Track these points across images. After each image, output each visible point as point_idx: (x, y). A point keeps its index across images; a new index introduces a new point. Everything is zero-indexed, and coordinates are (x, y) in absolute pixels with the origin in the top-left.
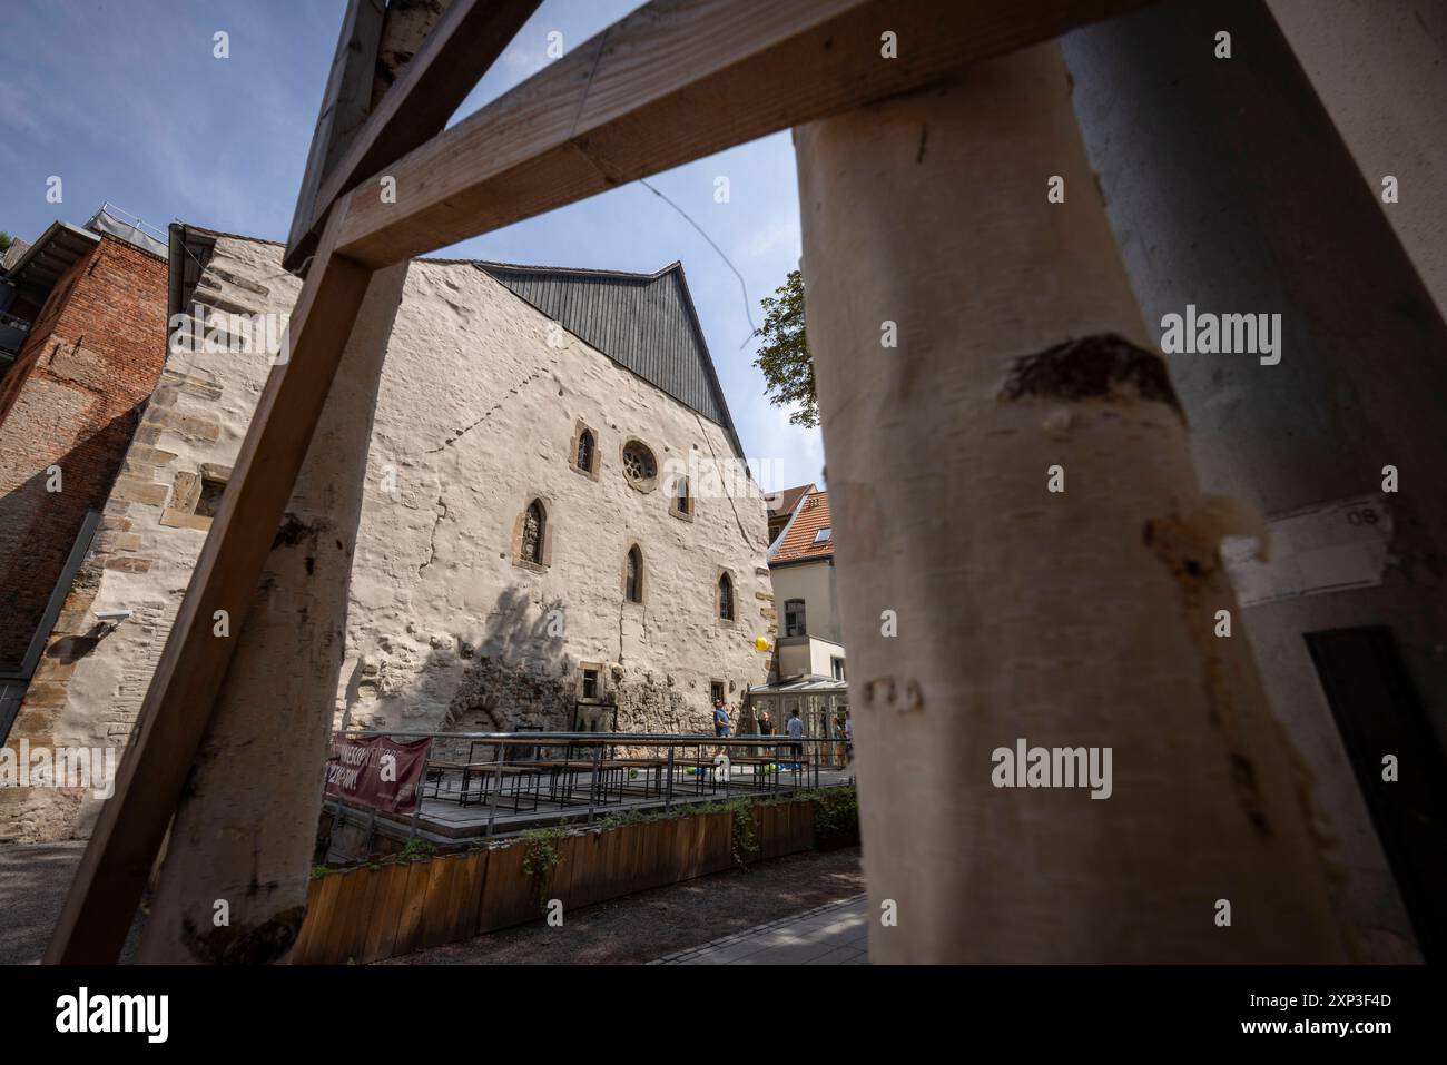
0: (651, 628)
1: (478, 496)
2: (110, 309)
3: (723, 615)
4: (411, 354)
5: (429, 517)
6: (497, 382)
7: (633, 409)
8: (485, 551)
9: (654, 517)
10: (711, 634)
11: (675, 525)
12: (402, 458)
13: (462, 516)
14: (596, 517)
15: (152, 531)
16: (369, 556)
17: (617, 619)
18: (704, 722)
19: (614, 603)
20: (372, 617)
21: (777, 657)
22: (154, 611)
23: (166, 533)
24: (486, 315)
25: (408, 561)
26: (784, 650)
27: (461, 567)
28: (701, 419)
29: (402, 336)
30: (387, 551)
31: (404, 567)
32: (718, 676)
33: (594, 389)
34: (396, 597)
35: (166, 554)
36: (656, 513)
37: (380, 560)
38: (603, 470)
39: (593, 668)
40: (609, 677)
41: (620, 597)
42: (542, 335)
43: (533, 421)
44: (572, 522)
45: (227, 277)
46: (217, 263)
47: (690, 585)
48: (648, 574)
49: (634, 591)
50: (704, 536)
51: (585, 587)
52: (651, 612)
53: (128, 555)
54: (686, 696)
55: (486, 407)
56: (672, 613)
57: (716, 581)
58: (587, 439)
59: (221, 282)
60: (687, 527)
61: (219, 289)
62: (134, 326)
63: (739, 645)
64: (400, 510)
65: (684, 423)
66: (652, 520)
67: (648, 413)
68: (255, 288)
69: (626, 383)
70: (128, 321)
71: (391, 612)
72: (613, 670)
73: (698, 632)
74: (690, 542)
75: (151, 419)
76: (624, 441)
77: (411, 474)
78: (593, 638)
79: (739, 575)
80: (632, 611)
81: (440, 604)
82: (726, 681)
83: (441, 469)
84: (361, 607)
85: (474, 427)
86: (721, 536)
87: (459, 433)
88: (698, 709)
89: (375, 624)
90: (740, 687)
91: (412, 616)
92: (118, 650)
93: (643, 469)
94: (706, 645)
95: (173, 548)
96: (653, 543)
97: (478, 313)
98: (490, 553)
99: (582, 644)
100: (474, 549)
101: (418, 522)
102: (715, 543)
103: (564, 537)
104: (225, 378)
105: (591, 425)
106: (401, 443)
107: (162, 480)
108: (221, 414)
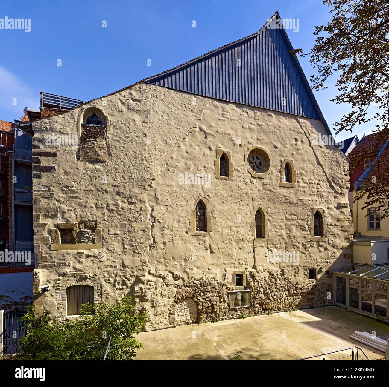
0: (272, 249)
1: (169, 208)
3: (316, 235)
4: (123, 147)
5: (148, 224)
6: (169, 145)
8: (177, 233)
9: (270, 190)
10: (308, 246)
11: (283, 191)
12: (130, 200)
13: (163, 219)
14: (234, 200)
15: (49, 253)
16: (126, 247)
17: (251, 248)
18: (304, 289)
19: (249, 241)
20: (133, 271)
23: (54, 253)
24: (157, 109)
25: (143, 245)
27: (167, 242)
29: (116, 139)
30: (133, 243)
31: (142, 248)
32: (313, 266)
34: (141, 261)
35: (56, 261)
36: (270, 187)
37: (131, 248)
38: (235, 173)
39: (240, 274)
41: (252, 237)
43: (191, 159)
44: (220, 206)
45: (40, 140)
46: (36, 135)
47: (295, 222)
48: (268, 221)
49: (260, 232)
51: (231, 237)
52: (271, 241)
53: (46, 263)
54: (293, 278)
55: (165, 161)
56: (284, 239)
57: (311, 217)
58: (224, 159)
59: (39, 144)
60: (291, 190)
61: (39, 148)
63: (326, 249)
64: (134, 224)
71: (141, 268)
72: (251, 273)
73: (300, 246)
74: (294, 199)
75: (36, 212)
76: (248, 152)
77: (136, 207)
78: (239, 260)
80: (259, 242)
81: (162, 260)
83: (149, 200)
84: (128, 268)
85: (161, 174)
86: (315, 190)
87: (154, 179)
88: (300, 283)
89: (136, 273)
91: (150, 267)
92: (52, 296)
93: (262, 163)
94: (305, 252)
95: (58, 258)
96: (271, 205)
98: (180, 233)
99: (233, 264)
100: (172, 233)
101: (144, 227)
103: (216, 215)
104: (54, 187)
106: (128, 193)
107: (46, 234)
108: (56, 203)
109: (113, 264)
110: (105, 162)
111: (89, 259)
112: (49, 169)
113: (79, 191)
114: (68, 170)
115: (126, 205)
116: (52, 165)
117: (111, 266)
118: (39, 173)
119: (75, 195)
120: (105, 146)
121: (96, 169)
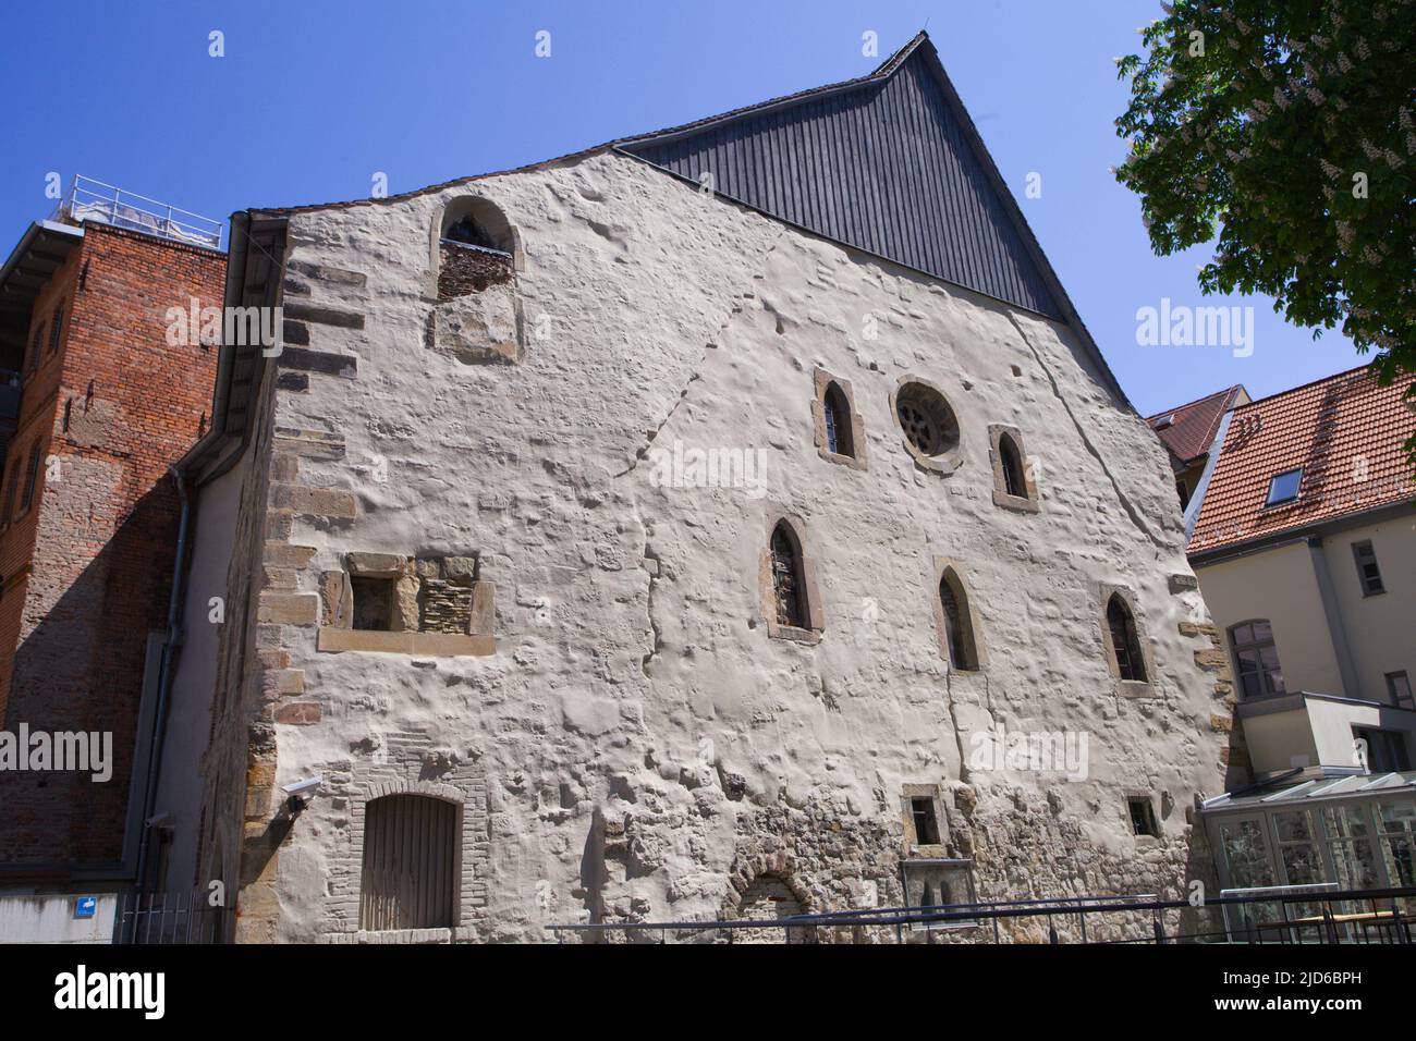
0: (1003, 713)
1: (698, 532)
2: (114, 332)
3: (1125, 674)
4: (561, 323)
5: (639, 580)
6: (686, 336)
7: (897, 327)
8: (727, 621)
9: (970, 514)
10: (1111, 710)
11: (1008, 521)
12: (583, 492)
13: (683, 568)
14: (875, 533)
15: (312, 661)
16: (574, 655)
17: (944, 704)
18: (1128, 871)
19: (934, 676)
20: (599, 748)
21: (1242, 738)
22: (340, 775)
23: (328, 663)
24: (649, 229)
25: (626, 654)
26: (1253, 725)
27: (697, 651)
28: (1016, 316)
29: (543, 298)
30: (595, 643)
31: (623, 664)
32: (1138, 785)
33: (826, 307)
34: (622, 713)
35: (335, 692)
36: (971, 505)
37: (588, 659)
38: (871, 448)
39: (924, 793)
40: (951, 804)
41: (942, 665)
42: (731, 235)
43: (749, 389)
44: (841, 549)
45: (313, 271)
46: (299, 254)
47: (1055, 627)
48: (980, 617)
49: (963, 653)
50: (1062, 533)
51: (883, 657)
52: (997, 684)
53: (295, 701)
54: (1087, 826)
55: (679, 383)
56: (1033, 682)
57: (1101, 613)
58: (836, 401)
59: (309, 282)
60: (1029, 521)
61: (307, 292)
62: (145, 349)
63: (1165, 727)
64: (598, 576)
65: (987, 330)
66: (967, 520)
67: (923, 327)
68: (348, 278)
69: (876, 282)
70: (137, 345)
71: (621, 737)
72: (958, 794)
73: (1087, 710)
74: (1040, 549)
76: (895, 388)
77: (603, 517)
78: (913, 742)
79: (1140, 595)
80: (966, 688)
81: (683, 715)
82: (1153, 793)
83: (640, 500)
84: (581, 735)
85: (670, 420)
86: (1094, 527)
87: (651, 436)
88: (1112, 847)
89: (604, 759)
90: (1182, 802)
91: (649, 738)
92: (315, 833)
93: (933, 433)
94: (1105, 732)
95: (342, 683)
96: (979, 561)
97: (634, 226)
98: (733, 622)
99: (898, 754)
100: (709, 619)
101: (626, 589)
102: (1086, 542)
103: (833, 575)
104: (345, 424)
105: (839, 375)
106: (578, 469)
107: (307, 588)
108: (351, 478)
109: (533, 717)
110: (509, 363)
111: (452, 692)
112: (335, 365)
113: (426, 446)
114: (397, 376)
115: (573, 509)
116: (346, 352)
117: (526, 726)
118: (300, 373)
119: (416, 459)
120: (511, 315)
121: (483, 383)
